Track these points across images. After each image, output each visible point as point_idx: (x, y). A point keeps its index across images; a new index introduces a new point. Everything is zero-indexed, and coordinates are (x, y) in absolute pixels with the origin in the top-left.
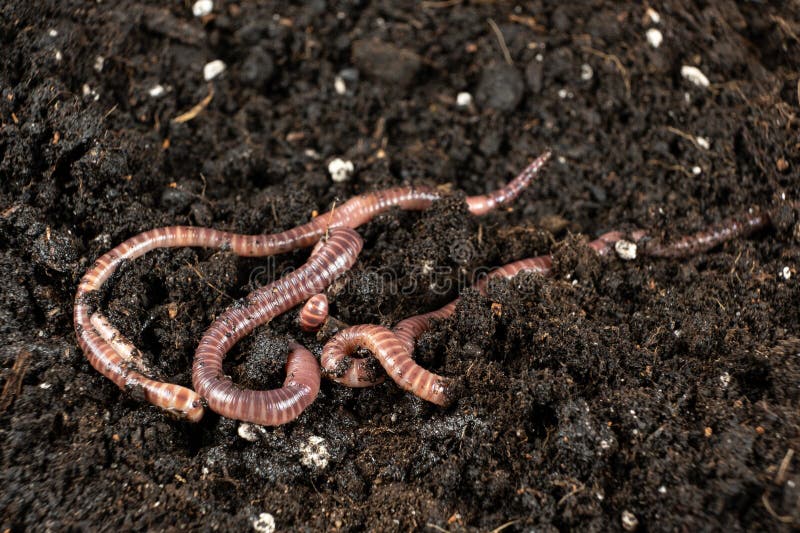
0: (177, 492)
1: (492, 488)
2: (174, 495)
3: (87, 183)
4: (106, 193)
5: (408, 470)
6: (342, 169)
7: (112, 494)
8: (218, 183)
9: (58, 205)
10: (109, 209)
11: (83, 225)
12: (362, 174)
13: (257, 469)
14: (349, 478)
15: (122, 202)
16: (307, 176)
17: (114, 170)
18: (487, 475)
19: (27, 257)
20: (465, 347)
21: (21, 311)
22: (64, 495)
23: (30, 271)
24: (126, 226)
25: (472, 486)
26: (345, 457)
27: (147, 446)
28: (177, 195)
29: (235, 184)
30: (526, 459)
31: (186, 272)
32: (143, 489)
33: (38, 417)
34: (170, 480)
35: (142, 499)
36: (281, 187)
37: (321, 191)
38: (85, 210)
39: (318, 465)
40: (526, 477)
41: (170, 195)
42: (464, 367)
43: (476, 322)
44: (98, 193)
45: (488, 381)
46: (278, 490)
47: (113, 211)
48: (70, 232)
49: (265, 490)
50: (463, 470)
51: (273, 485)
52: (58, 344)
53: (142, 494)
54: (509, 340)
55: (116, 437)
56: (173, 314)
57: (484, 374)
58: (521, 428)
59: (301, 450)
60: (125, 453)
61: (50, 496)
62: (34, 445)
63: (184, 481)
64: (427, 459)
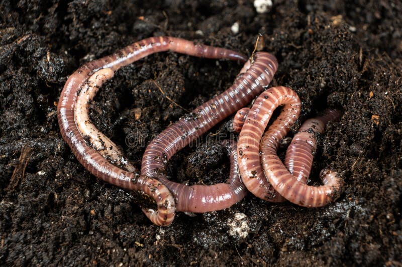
0: (136, 255)
1: (368, 258)
2: (134, 257)
3: (79, 17)
4: (92, 25)
5: (307, 242)
6: (264, 4)
7: (88, 254)
8: (175, 14)
9: (59, 32)
10: (94, 36)
11: (76, 48)
12: (278, 8)
13: (196, 239)
14: (263, 246)
15: (104, 31)
16: (239, 9)
17: (98, 8)
18: (364, 247)
19: (34, 73)
20: (351, 147)
21: (28, 113)
22: (54, 255)
23: (35, 83)
24: (106, 49)
25: (353, 256)
26: (261, 229)
27: (116, 218)
28: (144, 26)
29: (187, 14)
30: (393, 235)
31: (147, 85)
32: (111, 252)
33: (36, 196)
34: (132, 245)
35: (110, 259)
36: (220, 16)
37: (248, 21)
38: (78, 36)
39: (241, 236)
40: (392, 249)
41: (139, 26)
42: (350, 163)
43: (360, 129)
44: (87, 24)
45: (367, 175)
46: (210, 256)
47: (97, 37)
48: (66, 53)
49: (201, 255)
50: (347, 243)
51: (207, 251)
52: (53, 140)
53: (110, 257)
54: (383, 143)
55: (92, 212)
56: (137, 116)
57: (364, 169)
58: (391, 212)
59: (229, 224)
60: (99, 224)
61: (44, 255)
62: (33, 216)
63: (142, 245)
64: (320, 234)
